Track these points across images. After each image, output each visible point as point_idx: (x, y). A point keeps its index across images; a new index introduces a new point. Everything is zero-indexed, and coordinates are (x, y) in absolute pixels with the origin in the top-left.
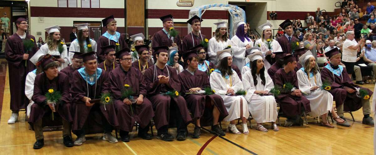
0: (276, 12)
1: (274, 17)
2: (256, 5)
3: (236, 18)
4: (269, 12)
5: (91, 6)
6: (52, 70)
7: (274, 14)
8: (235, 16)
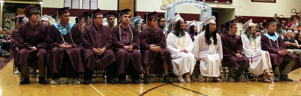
0: (243, 16)
1: (241, 21)
2: (226, 10)
3: (205, 13)
4: (237, 17)
5: (90, 8)
6: (35, 16)
7: (241, 18)
8: (203, 11)
